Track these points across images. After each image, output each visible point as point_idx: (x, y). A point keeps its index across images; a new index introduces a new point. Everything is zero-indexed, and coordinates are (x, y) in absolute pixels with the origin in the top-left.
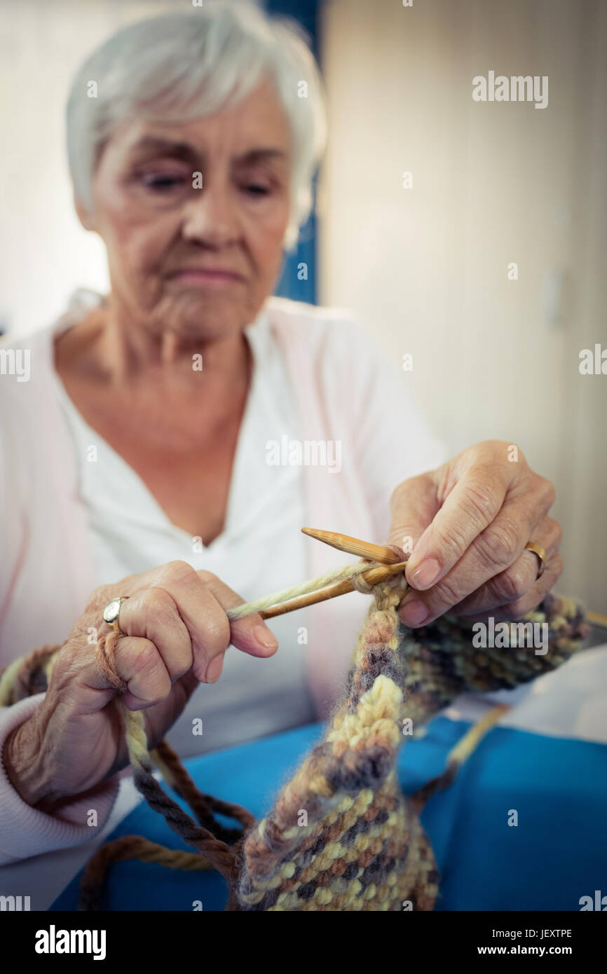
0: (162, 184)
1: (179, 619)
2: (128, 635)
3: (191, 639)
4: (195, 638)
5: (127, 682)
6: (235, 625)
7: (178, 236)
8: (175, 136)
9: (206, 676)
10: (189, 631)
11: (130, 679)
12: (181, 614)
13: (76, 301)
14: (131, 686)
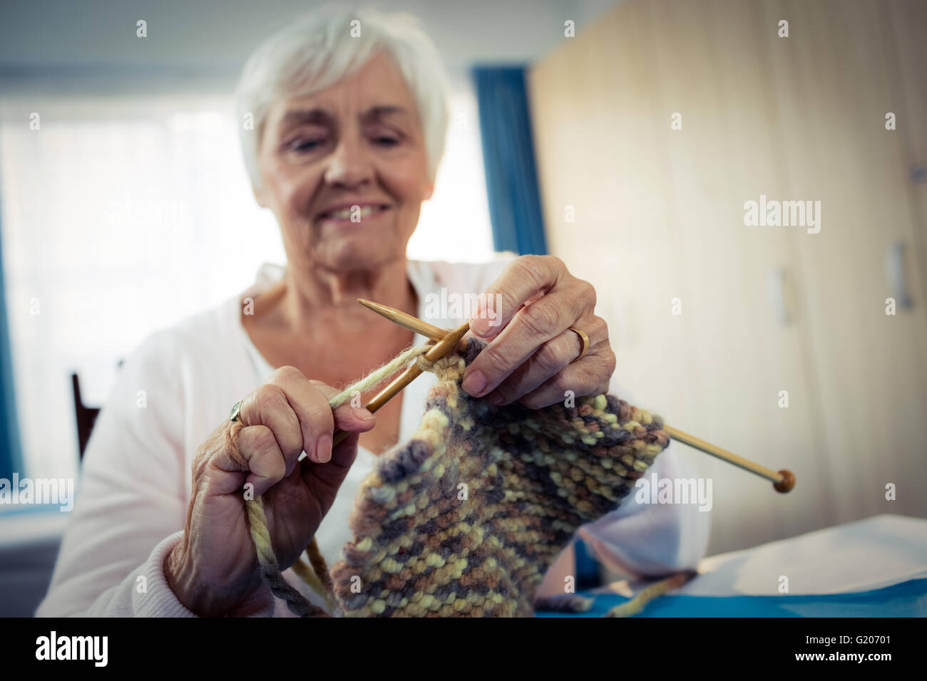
0: (307, 146)
1: (289, 406)
2: (248, 426)
3: (300, 421)
4: (302, 419)
5: (248, 461)
6: (337, 411)
7: (321, 182)
8: (309, 106)
9: (316, 455)
10: (297, 415)
11: (250, 457)
12: (290, 402)
13: (263, 274)
14: (251, 463)
